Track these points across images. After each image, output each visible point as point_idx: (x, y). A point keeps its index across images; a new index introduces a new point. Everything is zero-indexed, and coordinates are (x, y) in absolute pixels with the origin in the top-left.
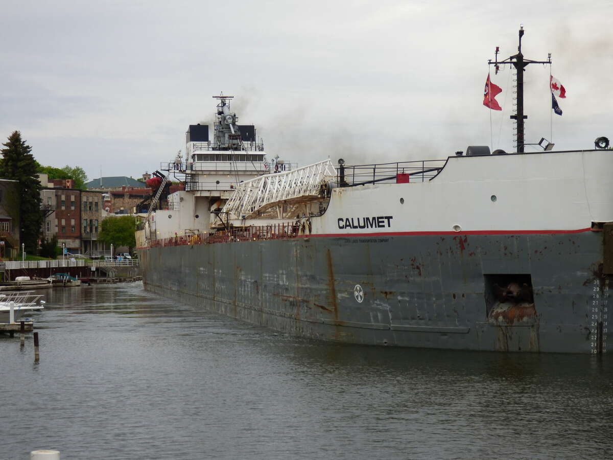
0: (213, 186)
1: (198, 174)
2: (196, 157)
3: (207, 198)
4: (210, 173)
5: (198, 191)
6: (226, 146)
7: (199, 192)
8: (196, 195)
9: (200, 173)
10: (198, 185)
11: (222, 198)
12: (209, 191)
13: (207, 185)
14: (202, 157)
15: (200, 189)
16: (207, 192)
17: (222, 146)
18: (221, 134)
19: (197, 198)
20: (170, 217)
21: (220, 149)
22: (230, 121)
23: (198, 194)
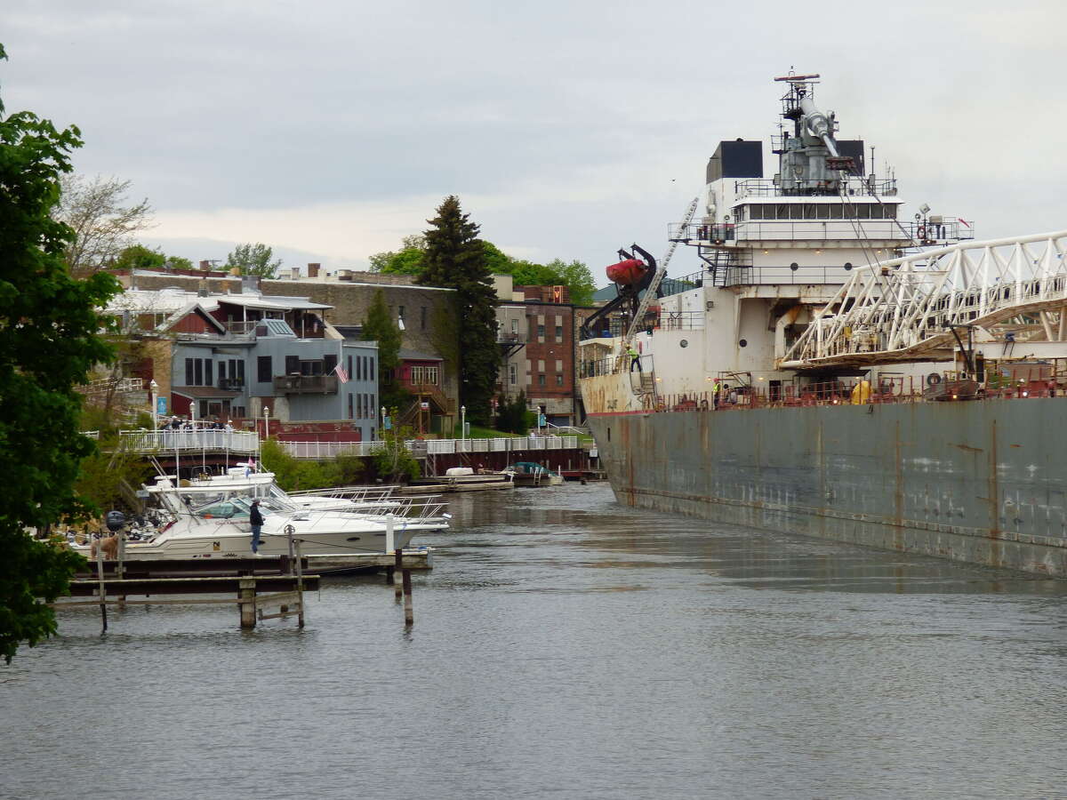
0: (784, 276)
1: (752, 249)
2: (747, 210)
3: (767, 301)
4: (777, 246)
5: (750, 286)
6: (813, 184)
7: (754, 289)
8: (745, 296)
9: (756, 245)
10: (750, 274)
11: (803, 301)
12: (774, 285)
13: (770, 274)
14: (760, 211)
15: (757, 281)
16: (771, 288)
17: (804, 186)
18: (799, 160)
19: (744, 302)
20: (683, 344)
21: (800, 193)
22: (823, 129)
23: (752, 294)
